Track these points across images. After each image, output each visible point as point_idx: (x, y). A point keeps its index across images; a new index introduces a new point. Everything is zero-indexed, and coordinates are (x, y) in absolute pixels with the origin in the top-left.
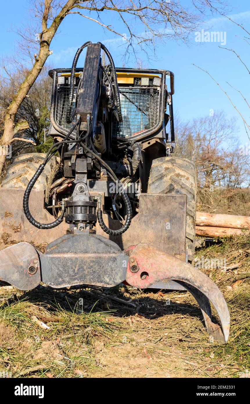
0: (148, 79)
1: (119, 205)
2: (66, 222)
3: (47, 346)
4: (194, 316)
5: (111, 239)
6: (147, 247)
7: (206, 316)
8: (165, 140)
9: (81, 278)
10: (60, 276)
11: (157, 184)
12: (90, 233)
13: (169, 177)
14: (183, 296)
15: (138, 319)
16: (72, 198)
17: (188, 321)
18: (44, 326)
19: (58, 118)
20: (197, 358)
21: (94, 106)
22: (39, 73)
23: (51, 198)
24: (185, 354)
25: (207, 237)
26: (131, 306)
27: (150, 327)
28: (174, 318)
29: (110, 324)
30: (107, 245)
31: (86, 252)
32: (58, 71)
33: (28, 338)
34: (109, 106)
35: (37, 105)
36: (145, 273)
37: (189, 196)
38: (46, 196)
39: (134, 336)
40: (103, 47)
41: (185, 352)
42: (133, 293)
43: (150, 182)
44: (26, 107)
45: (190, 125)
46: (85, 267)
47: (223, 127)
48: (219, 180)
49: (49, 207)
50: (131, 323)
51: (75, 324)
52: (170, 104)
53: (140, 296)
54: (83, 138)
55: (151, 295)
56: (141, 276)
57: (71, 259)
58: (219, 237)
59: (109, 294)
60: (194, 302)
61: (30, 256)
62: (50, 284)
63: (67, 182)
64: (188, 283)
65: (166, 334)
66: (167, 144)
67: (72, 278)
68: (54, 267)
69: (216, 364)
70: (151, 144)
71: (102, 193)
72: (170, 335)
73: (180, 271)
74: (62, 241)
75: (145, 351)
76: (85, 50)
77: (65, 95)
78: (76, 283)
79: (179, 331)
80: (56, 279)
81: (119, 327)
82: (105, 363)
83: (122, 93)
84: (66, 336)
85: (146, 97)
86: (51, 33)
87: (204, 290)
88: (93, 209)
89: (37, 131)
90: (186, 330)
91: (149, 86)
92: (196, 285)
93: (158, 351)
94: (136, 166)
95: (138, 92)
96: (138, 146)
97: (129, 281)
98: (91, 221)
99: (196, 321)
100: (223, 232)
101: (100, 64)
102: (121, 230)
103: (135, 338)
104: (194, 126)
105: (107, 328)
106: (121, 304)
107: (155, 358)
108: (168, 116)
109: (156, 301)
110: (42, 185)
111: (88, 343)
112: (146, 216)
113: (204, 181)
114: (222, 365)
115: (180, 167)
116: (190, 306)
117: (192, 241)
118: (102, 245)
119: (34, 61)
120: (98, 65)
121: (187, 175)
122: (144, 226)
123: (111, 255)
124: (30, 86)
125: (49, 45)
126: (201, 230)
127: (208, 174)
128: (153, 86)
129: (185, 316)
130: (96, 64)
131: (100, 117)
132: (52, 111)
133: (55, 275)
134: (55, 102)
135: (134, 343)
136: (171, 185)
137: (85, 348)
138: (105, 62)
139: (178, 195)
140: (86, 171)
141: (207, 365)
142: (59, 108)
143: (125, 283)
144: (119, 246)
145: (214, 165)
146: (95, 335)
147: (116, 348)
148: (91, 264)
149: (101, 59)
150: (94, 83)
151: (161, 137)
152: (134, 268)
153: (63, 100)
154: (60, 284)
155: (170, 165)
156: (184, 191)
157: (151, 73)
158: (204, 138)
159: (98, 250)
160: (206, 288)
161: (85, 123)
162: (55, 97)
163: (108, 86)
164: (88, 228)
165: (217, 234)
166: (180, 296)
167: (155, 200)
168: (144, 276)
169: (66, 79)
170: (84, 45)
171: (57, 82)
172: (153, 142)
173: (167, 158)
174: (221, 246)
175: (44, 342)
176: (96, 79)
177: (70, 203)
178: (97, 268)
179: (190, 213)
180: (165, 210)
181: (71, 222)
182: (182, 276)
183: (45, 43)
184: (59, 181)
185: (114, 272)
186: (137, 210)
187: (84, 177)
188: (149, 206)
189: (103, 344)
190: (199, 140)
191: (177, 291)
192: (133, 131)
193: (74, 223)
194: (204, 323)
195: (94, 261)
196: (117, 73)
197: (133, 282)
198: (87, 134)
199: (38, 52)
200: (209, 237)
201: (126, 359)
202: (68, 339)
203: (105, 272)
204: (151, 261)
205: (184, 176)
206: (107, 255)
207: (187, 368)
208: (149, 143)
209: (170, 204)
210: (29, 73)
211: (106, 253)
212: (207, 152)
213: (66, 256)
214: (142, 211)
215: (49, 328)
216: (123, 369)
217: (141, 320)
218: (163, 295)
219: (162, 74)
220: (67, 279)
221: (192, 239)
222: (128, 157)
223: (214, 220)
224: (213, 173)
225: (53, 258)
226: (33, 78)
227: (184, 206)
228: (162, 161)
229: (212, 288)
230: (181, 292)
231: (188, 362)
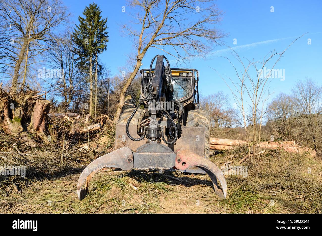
0: (186, 73)
1: (173, 132)
2: (146, 137)
3: (136, 198)
4: (209, 185)
5: (169, 146)
6: (185, 150)
7: (215, 185)
8: (194, 102)
9: (153, 165)
10: (143, 164)
11: (190, 122)
12: (158, 143)
13: (196, 119)
14: (204, 176)
15: (181, 187)
16: (149, 126)
17: (206, 188)
18: (135, 188)
19: (144, 92)
20: (211, 205)
21: (160, 83)
22: (136, 73)
23: (140, 129)
24: (205, 204)
25: (215, 150)
26: (178, 181)
27: (187, 190)
28: (199, 186)
29: (168, 189)
30: (165, 149)
31: (156, 152)
32: (144, 70)
33: (127, 193)
34: (167, 85)
35: (136, 89)
36: (184, 163)
37: (206, 128)
38: (138, 128)
39: (179, 195)
40: (164, 57)
41: (204, 203)
42: (179, 175)
43: (187, 121)
44: (131, 90)
45: (207, 98)
46: (155, 160)
47: (222, 99)
48: (221, 124)
49: (139, 133)
50: (178, 189)
51: (150, 188)
52: (197, 85)
53: (182, 176)
54: (154, 98)
55: (188, 176)
56: (182, 164)
57: (148, 155)
58: (221, 150)
59: (168, 175)
60: (209, 179)
61: (129, 154)
62: (138, 167)
63: (148, 121)
64: (205, 168)
65: (195, 194)
66: (195, 104)
67: (149, 165)
68: (140, 160)
69: (220, 209)
70: (188, 104)
71: (164, 126)
72: (197, 194)
73: (202, 162)
74: (144, 147)
75: (184, 202)
76: (156, 58)
77: (147, 81)
78: (151, 167)
79: (201, 193)
80: (141, 165)
81: (172, 190)
82: (164, 207)
83: (174, 80)
84: (146, 193)
85: (185, 82)
86: (142, 56)
87: (214, 171)
88: (159, 131)
89: (136, 101)
90: (205, 192)
91: (187, 77)
92: (210, 169)
93: (191, 202)
94: (180, 114)
95: (181, 79)
96: (181, 105)
97: (177, 167)
98: (158, 137)
99: (210, 188)
100: (224, 147)
101: (163, 65)
102: (173, 142)
103: (180, 196)
104: (209, 99)
105: (166, 190)
106: (173, 179)
107: (189, 205)
108: (196, 91)
109: (191, 179)
110: (136, 123)
111: (156, 197)
112: (185, 138)
113: (214, 125)
114: (223, 210)
115: (202, 114)
116: (207, 181)
117: (208, 150)
118: (164, 149)
119: (134, 68)
120: (162, 65)
121: (205, 118)
122: (184, 142)
123: (168, 154)
124: (132, 80)
125: (141, 61)
126: (213, 147)
127: (216, 121)
128: (188, 76)
129: (205, 186)
130: (161, 65)
131: (163, 90)
132: (141, 88)
133: (141, 163)
134: (143, 84)
135: (179, 198)
136: (197, 123)
137: (155, 199)
138: (166, 65)
139: (201, 127)
140: (156, 113)
141: (216, 209)
142: (144, 87)
143: (174, 167)
144: (172, 150)
145: (219, 117)
146: (160, 194)
147: (170, 200)
148: (158, 158)
149: (163, 63)
150: (160, 73)
151: (193, 100)
152: (179, 160)
153: (146, 83)
154: (143, 167)
155: (197, 114)
156: (203, 126)
157: (187, 71)
158: (214, 104)
159: (161, 151)
160: (215, 170)
161: (156, 91)
162: (143, 82)
163: (167, 76)
164: (157, 140)
165: (220, 148)
166: (202, 176)
167: (190, 130)
168: (184, 164)
169: (148, 74)
170: (156, 57)
171: (144, 75)
172: (188, 103)
173: (195, 110)
174: (223, 154)
175: (134, 196)
176: (161, 71)
177: (148, 128)
178: (161, 160)
179: (206, 136)
180: (195, 134)
181: (148, 138)
182: (202, 164)
183: (139, 60)
184: (144, 121)
185: (169, 162)
186: (181, 135)
187: (155, 116)
188: (187, 133)
189: (164, 198)
190: (211, 105)
191: (201, 174)
192: (179, 97)
193: (150, 138)
194: (214, 188)
195: (159, 157)
196: (171, 71)
197: (179, 167)
198: (157, 96)
199: (136, 64)
200: (216, 150)
201: (175, 205)
202: (146, 195)
203: (165, 162)
204: (187, 156)
205: (204, 119)
206: (166, 154)
207: (205, 210)
208: (187, 103)
209: (197, 132)
210: (132, 74)
211: (165, 153)
212: (215, 111)
213: (146, 154)
214: (183, 135)
215: (137, 189)
216: (173, 210)
217: (183, 187)
218: (194, 176)
219: (193, 71)
220: (146, 165)
221: (208, 149)
222: (177, 110)
223: (219, 141)
224: (218, 121)
225: (140, 155)
226: (134, 76)
227: (204, 133)
228: (193, 111)
229: (217, 170)
230: (203, 174)
231: (206, 208)
